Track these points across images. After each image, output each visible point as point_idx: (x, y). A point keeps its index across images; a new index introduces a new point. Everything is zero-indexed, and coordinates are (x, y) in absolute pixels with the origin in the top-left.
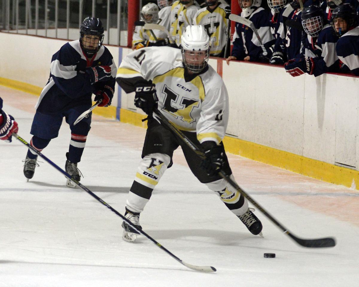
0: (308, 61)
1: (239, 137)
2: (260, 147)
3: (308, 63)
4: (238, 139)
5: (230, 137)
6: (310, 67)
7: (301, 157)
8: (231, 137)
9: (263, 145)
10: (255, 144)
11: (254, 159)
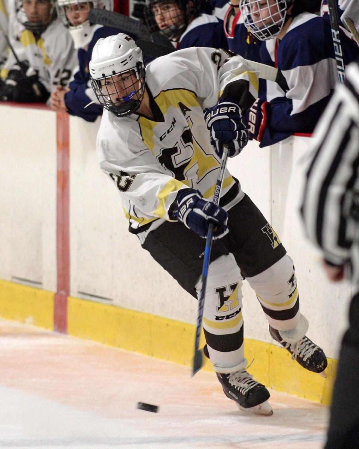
0: (255, 111)
1: (116, 301)
2: (168, 325)
3: (254, 115)
4: (112, 305)
5: (93, 301)
6: (257, 125)
7: (268, 347)
8: (97, 302)
9: (174, 318)
10: (156, 317)
11: (152, 355)
